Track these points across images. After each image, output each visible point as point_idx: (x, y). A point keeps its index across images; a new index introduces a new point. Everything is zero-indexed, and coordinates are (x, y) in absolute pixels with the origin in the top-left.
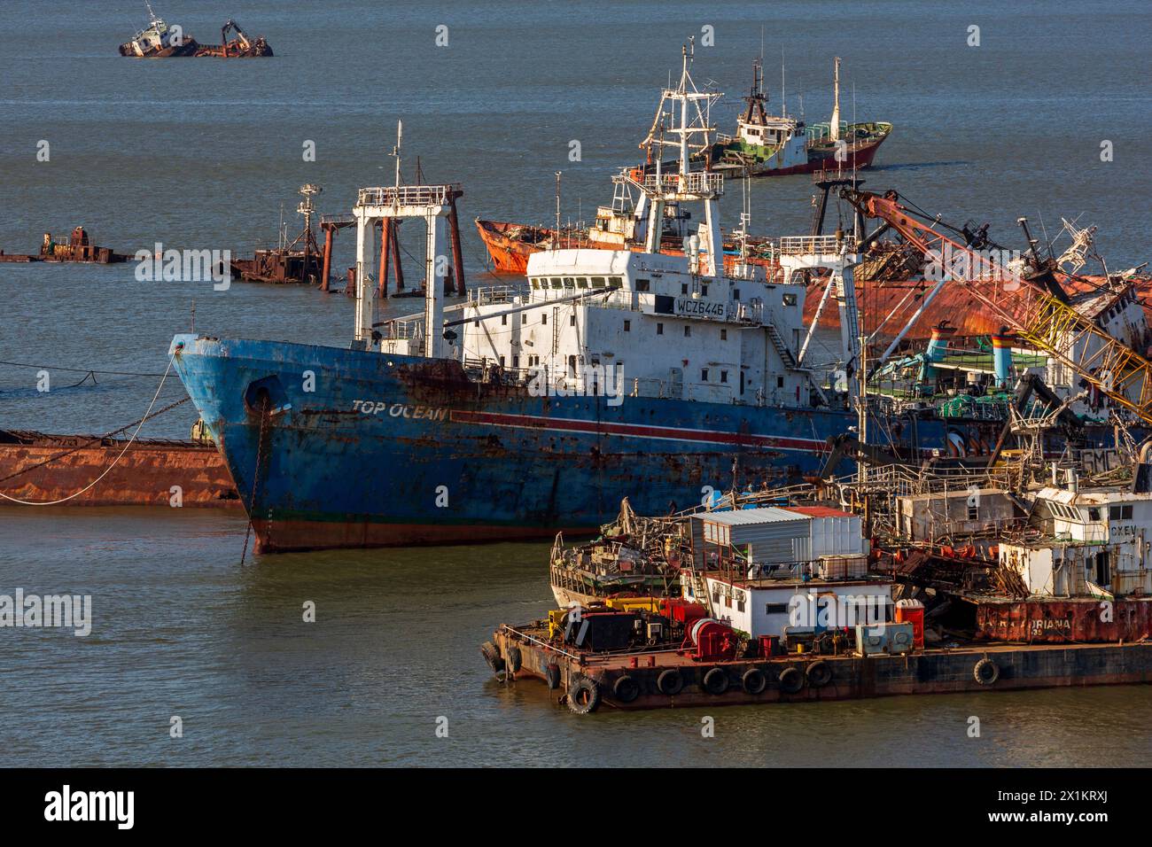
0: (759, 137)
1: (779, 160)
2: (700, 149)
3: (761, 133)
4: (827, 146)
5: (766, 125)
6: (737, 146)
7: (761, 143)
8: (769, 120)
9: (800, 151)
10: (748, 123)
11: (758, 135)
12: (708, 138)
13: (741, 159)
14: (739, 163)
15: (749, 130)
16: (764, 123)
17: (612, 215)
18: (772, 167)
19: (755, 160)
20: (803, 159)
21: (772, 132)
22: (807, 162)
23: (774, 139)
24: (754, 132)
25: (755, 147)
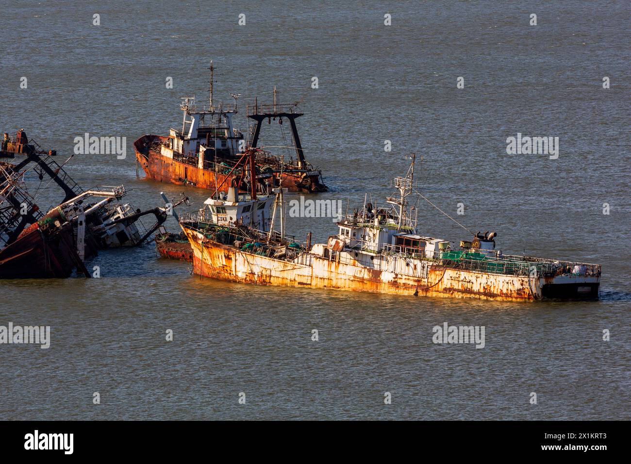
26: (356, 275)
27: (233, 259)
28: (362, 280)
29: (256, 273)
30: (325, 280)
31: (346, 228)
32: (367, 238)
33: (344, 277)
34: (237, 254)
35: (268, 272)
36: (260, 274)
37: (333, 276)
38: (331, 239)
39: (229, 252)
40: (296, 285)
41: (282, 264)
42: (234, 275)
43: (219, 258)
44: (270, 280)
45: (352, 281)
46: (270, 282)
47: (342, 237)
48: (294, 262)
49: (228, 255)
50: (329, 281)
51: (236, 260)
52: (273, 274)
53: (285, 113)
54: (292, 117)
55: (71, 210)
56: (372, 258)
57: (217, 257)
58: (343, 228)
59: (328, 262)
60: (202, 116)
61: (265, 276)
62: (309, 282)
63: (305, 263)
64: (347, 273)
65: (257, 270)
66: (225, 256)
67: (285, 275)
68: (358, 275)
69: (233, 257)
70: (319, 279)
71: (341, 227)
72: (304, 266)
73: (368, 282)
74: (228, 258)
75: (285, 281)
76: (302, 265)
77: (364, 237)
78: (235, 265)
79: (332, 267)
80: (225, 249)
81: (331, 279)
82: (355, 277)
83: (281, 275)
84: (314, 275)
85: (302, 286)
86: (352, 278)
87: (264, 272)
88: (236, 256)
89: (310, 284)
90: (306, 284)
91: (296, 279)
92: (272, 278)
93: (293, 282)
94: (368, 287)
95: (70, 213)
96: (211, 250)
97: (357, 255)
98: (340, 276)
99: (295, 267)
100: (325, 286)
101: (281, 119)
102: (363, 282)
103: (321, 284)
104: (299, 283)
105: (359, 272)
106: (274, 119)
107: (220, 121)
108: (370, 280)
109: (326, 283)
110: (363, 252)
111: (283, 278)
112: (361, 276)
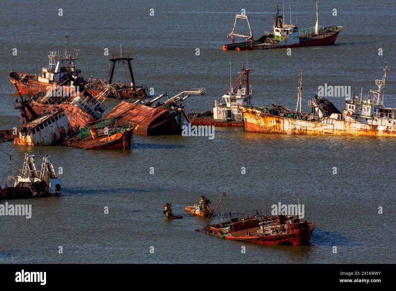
0: (279, 33)
1: (286, 42)
2: (248, 38)
3: (280, 31)
4: (312, 36)
5: (282, 28)
6: (272, 36)
7: (280, 35)
8: (283, 26)
9: (296, 38)
10: (276, 27)
11: (279, 32)
12: (252, 33)
13: (272, 41)
14: (271, 43)
15: (276, 30)
16: (281, 27)
17: (47, 71)
18: (282, 44)
19: (277, 42)
20: (297, 41)
21: (285, 31)
22: (299, 43)
23: (285, 34)
24: (278, 31)
25: (278, 37)
26: (362, 128)
27: (282, 122)
28: (366, 130)
29: (297, 129)
30: (342, 131)
31: (352, 105)
32: (363, 110)
33: (355, 129)
34: (284, 120)
35: (305, 128)
36: (300, 129)
37: (347, 129)
38: (345, 111)
39: (279, 119)
40: (323, 134)
41: (314, 124)
42: (282, 130)
43: (271, 122)
44: (306, 132)
45: (359, 131)
46: (306, 133)
47: (349, 110)
48: (321, 123)
49: (278, 121)
50: (345, 131)
51: (283, 123)
52: (308, 129)
53: (126, 58)
54: (129, 60)
55: (179, 101)
56: (367, 119)
57: (270, 122)
58: (350, 105)
59: (344, 122)
60: (62, 61)
61: (303, 130)
62: (332, 132)
63: (328, 123)
64: (356, 127)
65: (298, 127)
66: (276, 121)
67: (316, 129)
68: (363, 128)
69: (282, 121)
70: (338, 131)
71: (349, 105)
72: (329, 124)
73: (370, 131)
74: (278, 122)
75: (316, 132)
76: (327, 124)
77: (361, 109)
78: (283, 125)
79: (346, 124)
80: (276, 118)
81: (346, 130)
82: (361, 129)
83: (314, 129)
84: (335, 129)
85: (327, 134)
86: (360, 130)
87: (302, 128)
88: (284, 121)
89: (333, 133)
90: (330, 133)
91: (323, 131)
92: (307, 131)
93: (321, 133)
94: (370, 133)
95: (178, 102)
96: (266, 118)
97: (357, 118)
98: (352, 129)
99: (323, 125)
100: (342, 134)
101: (123, 61)
102: (366, 131)
103: (339, 133)
104: (325, 133)
105: (363, 126)
106: (120, 61)
107: (70, 63)
108: (371, 130)
109: (343, 132)
110: (363, 117)
111: (315, 131)
112: (365, 128)
